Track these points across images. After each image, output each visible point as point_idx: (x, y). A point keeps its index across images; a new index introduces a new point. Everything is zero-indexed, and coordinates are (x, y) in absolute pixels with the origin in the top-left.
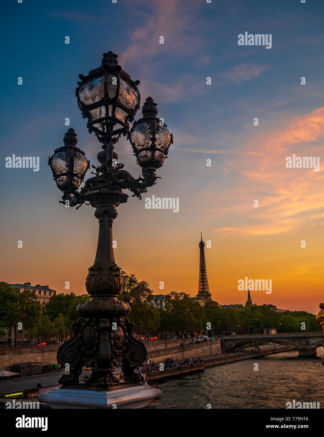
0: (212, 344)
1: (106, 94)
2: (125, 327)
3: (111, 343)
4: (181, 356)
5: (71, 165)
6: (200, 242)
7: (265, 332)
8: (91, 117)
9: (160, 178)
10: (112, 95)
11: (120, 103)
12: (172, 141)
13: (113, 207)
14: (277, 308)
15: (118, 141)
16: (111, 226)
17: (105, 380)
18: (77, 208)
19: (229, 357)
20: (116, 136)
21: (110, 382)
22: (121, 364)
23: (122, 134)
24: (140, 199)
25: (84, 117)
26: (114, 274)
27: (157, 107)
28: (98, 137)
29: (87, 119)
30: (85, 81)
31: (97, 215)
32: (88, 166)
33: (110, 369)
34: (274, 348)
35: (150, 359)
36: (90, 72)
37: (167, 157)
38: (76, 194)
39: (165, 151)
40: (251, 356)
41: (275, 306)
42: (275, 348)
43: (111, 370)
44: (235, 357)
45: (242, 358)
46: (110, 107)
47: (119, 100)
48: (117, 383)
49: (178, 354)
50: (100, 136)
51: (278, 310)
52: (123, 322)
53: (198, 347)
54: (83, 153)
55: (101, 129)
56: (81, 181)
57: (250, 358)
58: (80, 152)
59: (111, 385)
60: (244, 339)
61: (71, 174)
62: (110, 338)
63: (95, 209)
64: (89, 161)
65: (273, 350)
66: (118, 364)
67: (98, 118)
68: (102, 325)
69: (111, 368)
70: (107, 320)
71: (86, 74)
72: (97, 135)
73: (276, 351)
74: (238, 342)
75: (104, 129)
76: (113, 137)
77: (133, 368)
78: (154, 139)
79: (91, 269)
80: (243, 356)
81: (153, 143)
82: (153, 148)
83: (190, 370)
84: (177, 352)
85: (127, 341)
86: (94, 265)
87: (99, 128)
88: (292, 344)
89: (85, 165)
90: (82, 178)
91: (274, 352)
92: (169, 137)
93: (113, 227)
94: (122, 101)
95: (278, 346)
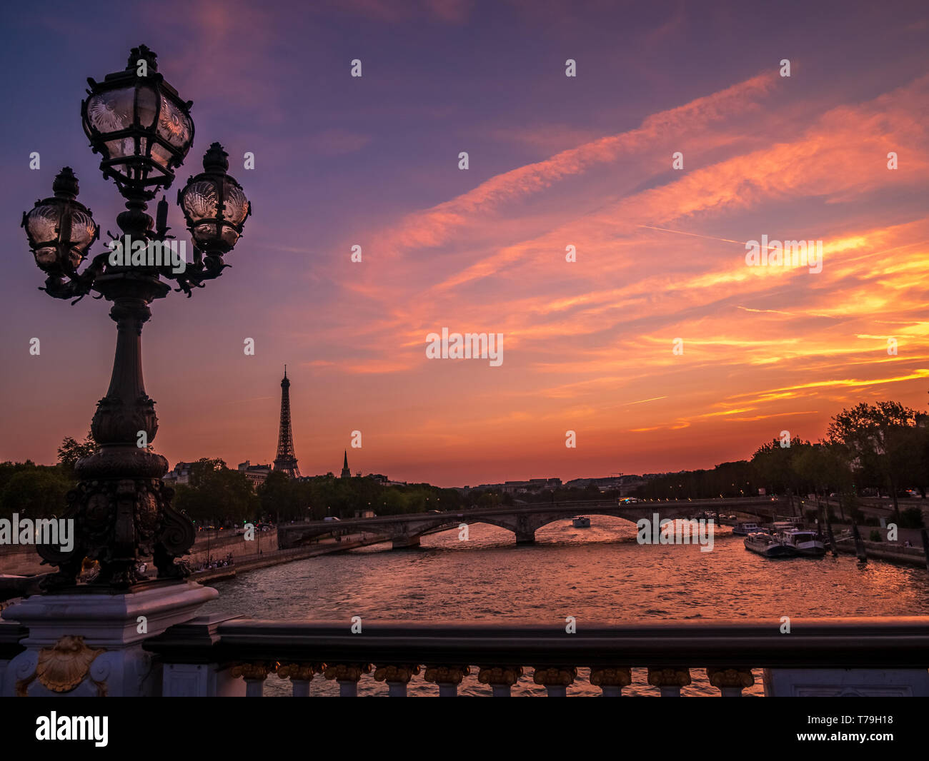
0: (262, 537)
1: (137, 119)
2: (160, 494)
3: (135, 518)
4: (205, 557)
5: (65, 229)
6: (283, 378)
7: (357, 515)
8: (108, 153)
9: (231, 267)
10: (146, 123)
11: (160, 136)
12: (249, 212)
13: (143, 305)
14: (389, 479)
15: (154, 198)
16: (139, 333)
17: (124, 577)
18: (73, 303)
19: (284, 555)
20: (152, 188)
21: (132, 579)
22: (153, 551)
23: (162, 186)
24: (189, 297)
25: (95, 151)
26: (145, 410)
27: (228, 158)
28: (120, 188)
29: (100, 156)
30: (98, 89)
31: (115, 315)
32: (97, 235)
33: (133, 559)
34: (362, 539)
35: (145, 564)
36: (108, 77)
37: (242, 236)
38: (75, 277)
39: (239, 228)
40: (322, 552)
41: (386, 477)
42: (365, 539)
43: (135, 560)
44: (294, 554)
45: (306, 555)
46: (144, 141)
47: (158, 132)
48: (145, 582)
49: (199, 554)
50: (123, 185)
51: (389, 481)
52: (156, 485)
53: (236, 542)
54: (90, 214)
55: (125, 174)
56: (83, 259)
57: (320, 555)
58: (82, 211)
59: (134, 583)
60: (317, 527)
61: (65, 244)
62: (135, 511)
63: (112, 303)
64: (99, 226)
65: (361, 542)
66: (146, 551)
67: (119, 155)
68: (122, 489)
69: (135, 558)
70: (132, 482)
71: (100, 79)
72: (118, 183)
73: (365, 543)
74: (306, 531)
75: (129, 173)
76: (146, 189)
77: (172, 558)
78: (221, 207)
79: (103, 403)
80: (309, 552)
81: (219, 212)
82: (219, 221)
83: (209, 578)
84: (198, 551)
85: (162, 515)
86: (109, 396)
87: (122, 172)
88: (385, 532)
89: (91, 231)
90: (85, 252)
91: (363, 543)
92: (246, 206)
93: (142, 335)
94: (164, 134)
95: (370, 535)
